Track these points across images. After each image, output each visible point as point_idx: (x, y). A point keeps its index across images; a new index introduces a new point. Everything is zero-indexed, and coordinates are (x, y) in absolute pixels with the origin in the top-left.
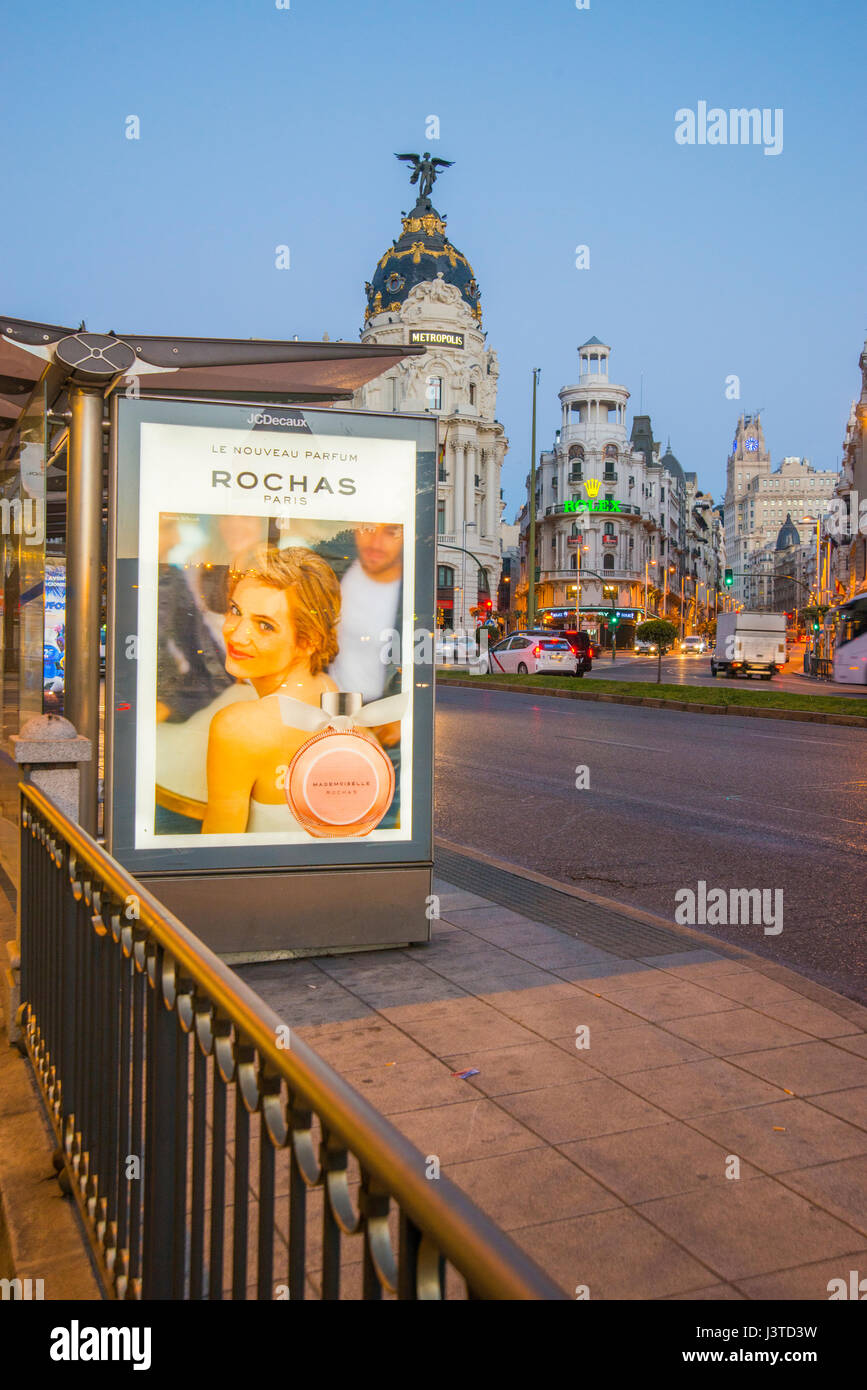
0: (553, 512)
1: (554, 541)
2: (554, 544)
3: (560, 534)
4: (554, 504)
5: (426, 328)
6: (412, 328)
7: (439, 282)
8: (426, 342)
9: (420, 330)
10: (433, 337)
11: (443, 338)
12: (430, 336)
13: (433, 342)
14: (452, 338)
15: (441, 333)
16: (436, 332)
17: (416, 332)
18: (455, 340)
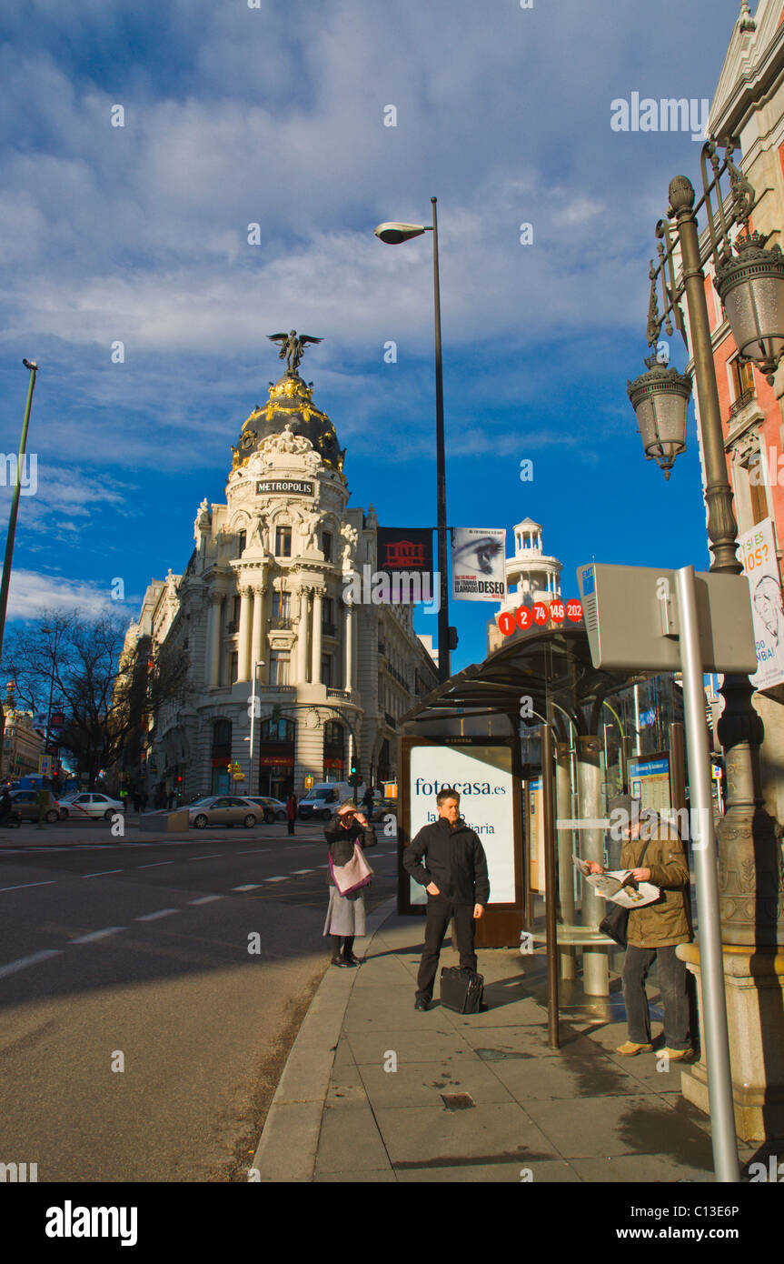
5: (273, 478)
6: (259, 479)
7: (287, 434)
8: (271, 491)
9: (266, 482)
10: (279, 486)
11: (289, 486)
12: (275, 486)
13: (279, 491)
14: (299, 487)
15: (288, 481)
16: (282, 481)
17: (262, 482)
18: (302, 488)
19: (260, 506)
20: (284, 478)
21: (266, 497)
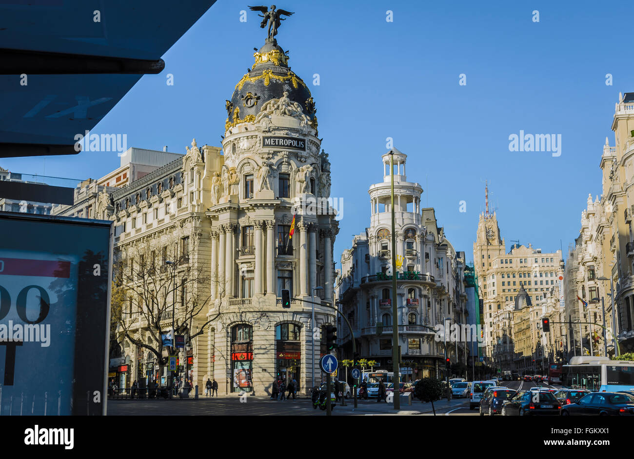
0: (367, 281)
1: (368, 303)
2: (368, 306)
3: (373, 298)
4: (368, 275)
5: (276, 135)
6: (264, 135)
7: (284, 99)
8: (275, 145)
9: (271, 137)
10: (281, 142)
11: (289, 142)
12: (278, 141)
13: (281, 145)
14: (296, 143)
15: (288, 138)
16: (284, 138)
17: (268, 138)
18: (298, 144)
19: (266, 156)
20: (285, 136)
21: (272, 150)
